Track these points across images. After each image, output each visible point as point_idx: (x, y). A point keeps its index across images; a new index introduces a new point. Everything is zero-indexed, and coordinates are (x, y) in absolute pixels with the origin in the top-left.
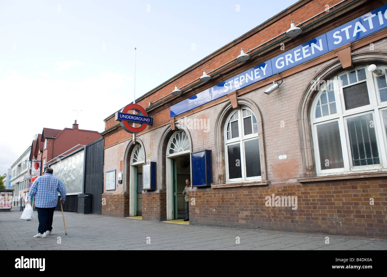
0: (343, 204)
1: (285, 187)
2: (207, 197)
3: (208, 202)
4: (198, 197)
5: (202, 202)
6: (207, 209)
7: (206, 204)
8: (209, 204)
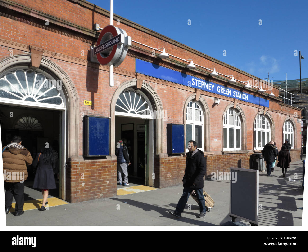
0: (232, 163)
1: (218, 156)
2: (178, 162)
3: (178, 166)
4: (170, 163)
5: (174, 166)
6: (178, 172)
7: (177, 168)
8: (179, 168)
